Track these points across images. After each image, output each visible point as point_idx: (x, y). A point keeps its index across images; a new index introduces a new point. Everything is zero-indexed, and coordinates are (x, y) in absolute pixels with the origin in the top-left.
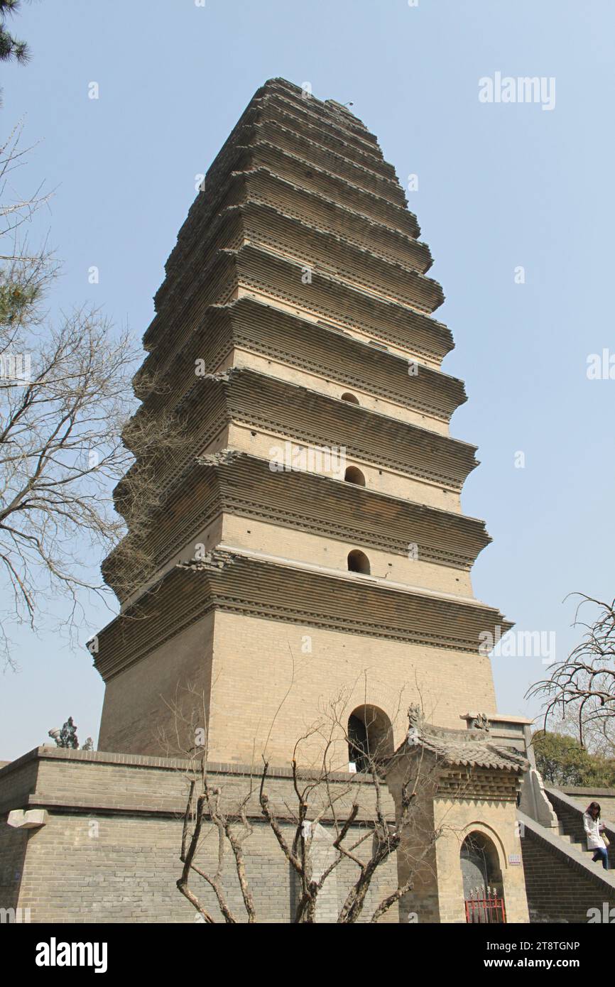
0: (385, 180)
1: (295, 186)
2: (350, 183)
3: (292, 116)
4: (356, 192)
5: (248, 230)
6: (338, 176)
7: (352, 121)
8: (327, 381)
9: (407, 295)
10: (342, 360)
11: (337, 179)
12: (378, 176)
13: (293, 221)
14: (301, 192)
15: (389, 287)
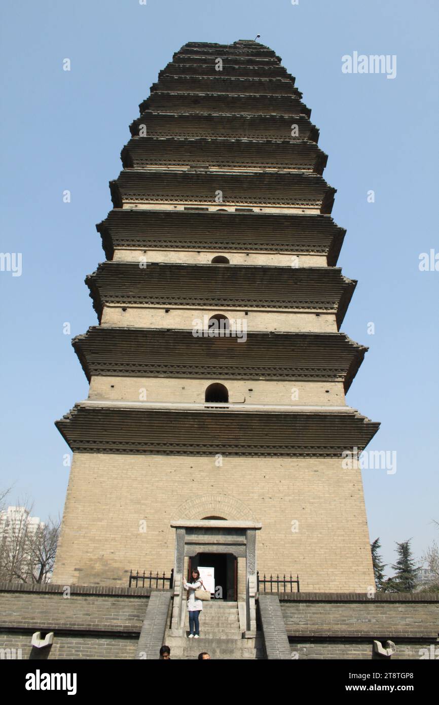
0: (271, 81)
1: (175, 114)
2: (231, 95)
3: (188, 65)
4: (239, 98)
5: (137, 160)
6: (219, 93)
7: (256, 48)
8: (199, 252)
9: (286, 161)
10: (209, 232)
11: (219, 96)
12: (263, 79)
13: (168, 140)
14: (181, 117)
15: (268, 161)
